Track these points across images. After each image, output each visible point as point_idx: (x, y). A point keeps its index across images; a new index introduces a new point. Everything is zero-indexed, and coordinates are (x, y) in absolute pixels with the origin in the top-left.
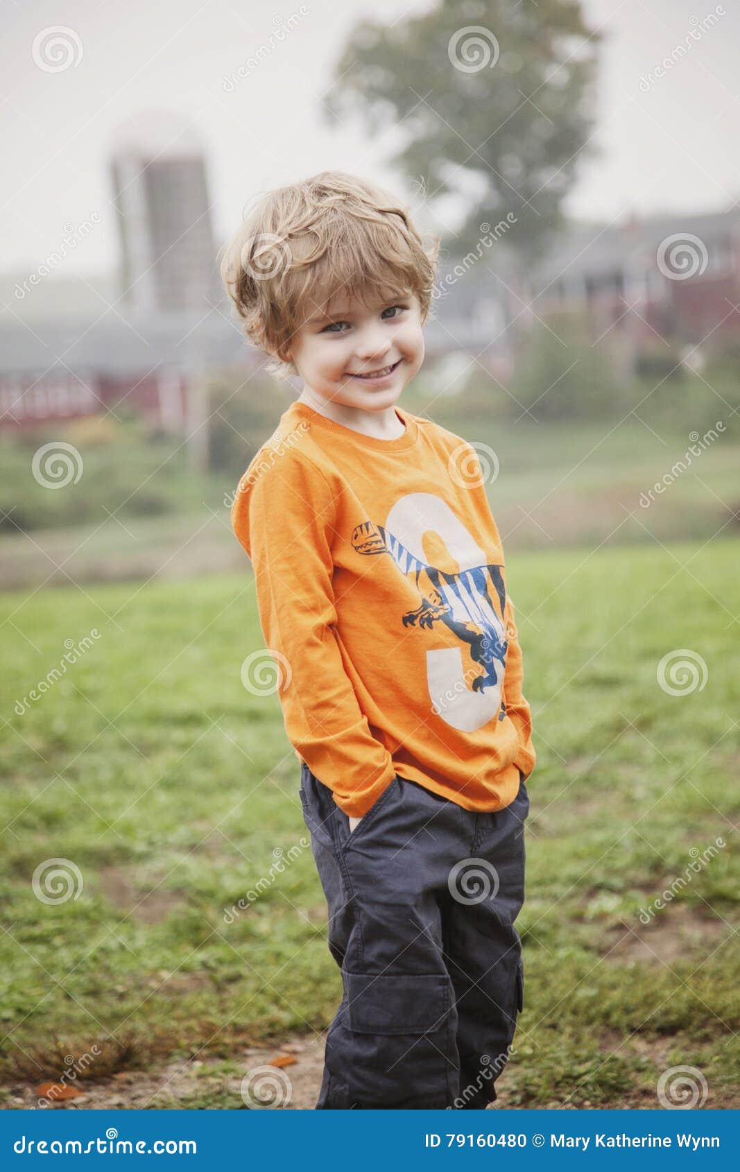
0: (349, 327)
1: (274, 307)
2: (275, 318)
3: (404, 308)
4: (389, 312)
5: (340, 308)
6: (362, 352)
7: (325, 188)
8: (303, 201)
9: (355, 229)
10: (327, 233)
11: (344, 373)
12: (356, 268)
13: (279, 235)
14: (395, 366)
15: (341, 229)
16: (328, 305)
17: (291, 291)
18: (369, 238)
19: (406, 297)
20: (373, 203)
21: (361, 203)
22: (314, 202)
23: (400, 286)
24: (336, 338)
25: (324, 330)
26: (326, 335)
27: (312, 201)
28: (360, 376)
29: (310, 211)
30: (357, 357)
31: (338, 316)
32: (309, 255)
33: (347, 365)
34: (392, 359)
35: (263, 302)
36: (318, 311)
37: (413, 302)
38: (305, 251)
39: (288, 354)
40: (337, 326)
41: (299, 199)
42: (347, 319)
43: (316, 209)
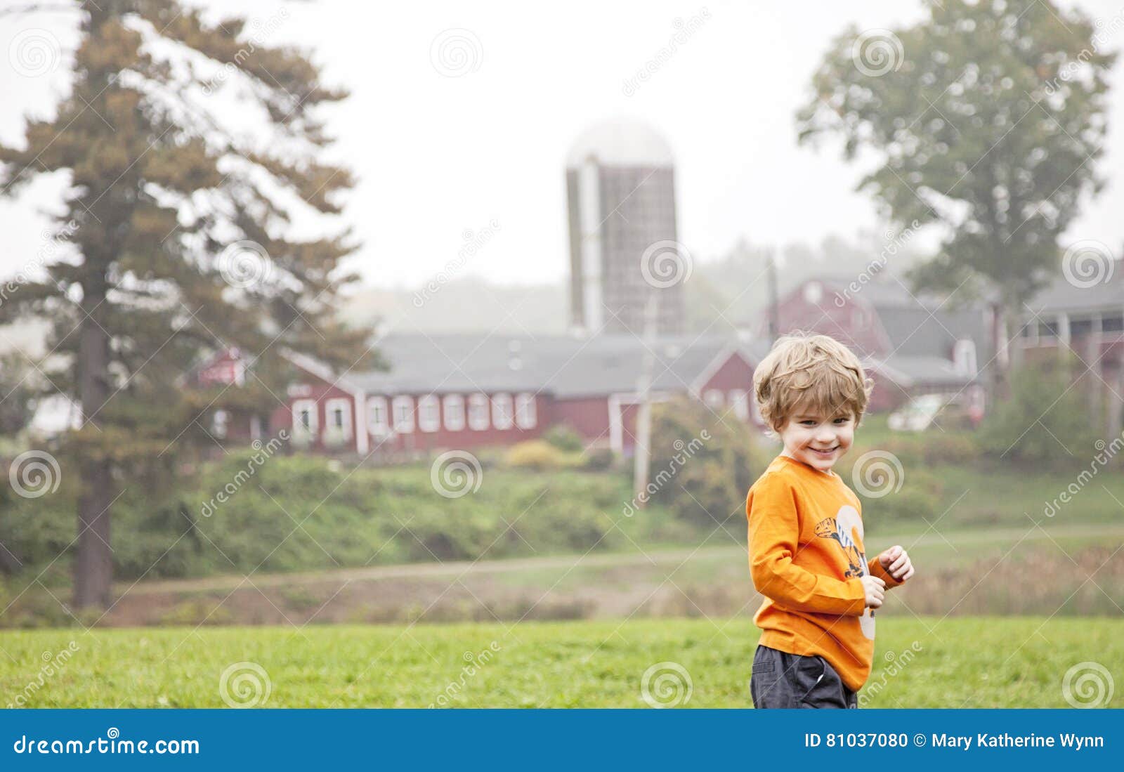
0: (815, 423)
1: (778, 405)
2: (778, 411)
3: (847, 420)
4: (839, 421)
5: (812, 414)
6: (819, 438)
7: (819, 348)
8: (806, 353)
9: (831, 375)
10: (815, 374)
11: (808, 447)
12: (826, 396)
13: (790, 368)
14: (835, 448)
15: (823, 375)
16: (806, 411)
17: (789, 400)
18: (837, 382)
19: (849, 415)
20: (844, 362)
21: (837, 361)
22: (812, 356)
23: (847, 409)
24: (807, 428)
25: (802, 422)
26: (804, 425)
27: (811, 355)
28: (815, 450)
29: (809, 359)
30: (816, 440)
31: (811, 417)
32: (803, 384)
33: (810, 442)
34: (834, 445)
35: (773, 400)
36: (800, 412)
37: (853, 418)
38: (801, 381)
39: (779, 429)
40: (809, 422)
41: (805, 352)
42: (815, 420)
43: (812, 359)
